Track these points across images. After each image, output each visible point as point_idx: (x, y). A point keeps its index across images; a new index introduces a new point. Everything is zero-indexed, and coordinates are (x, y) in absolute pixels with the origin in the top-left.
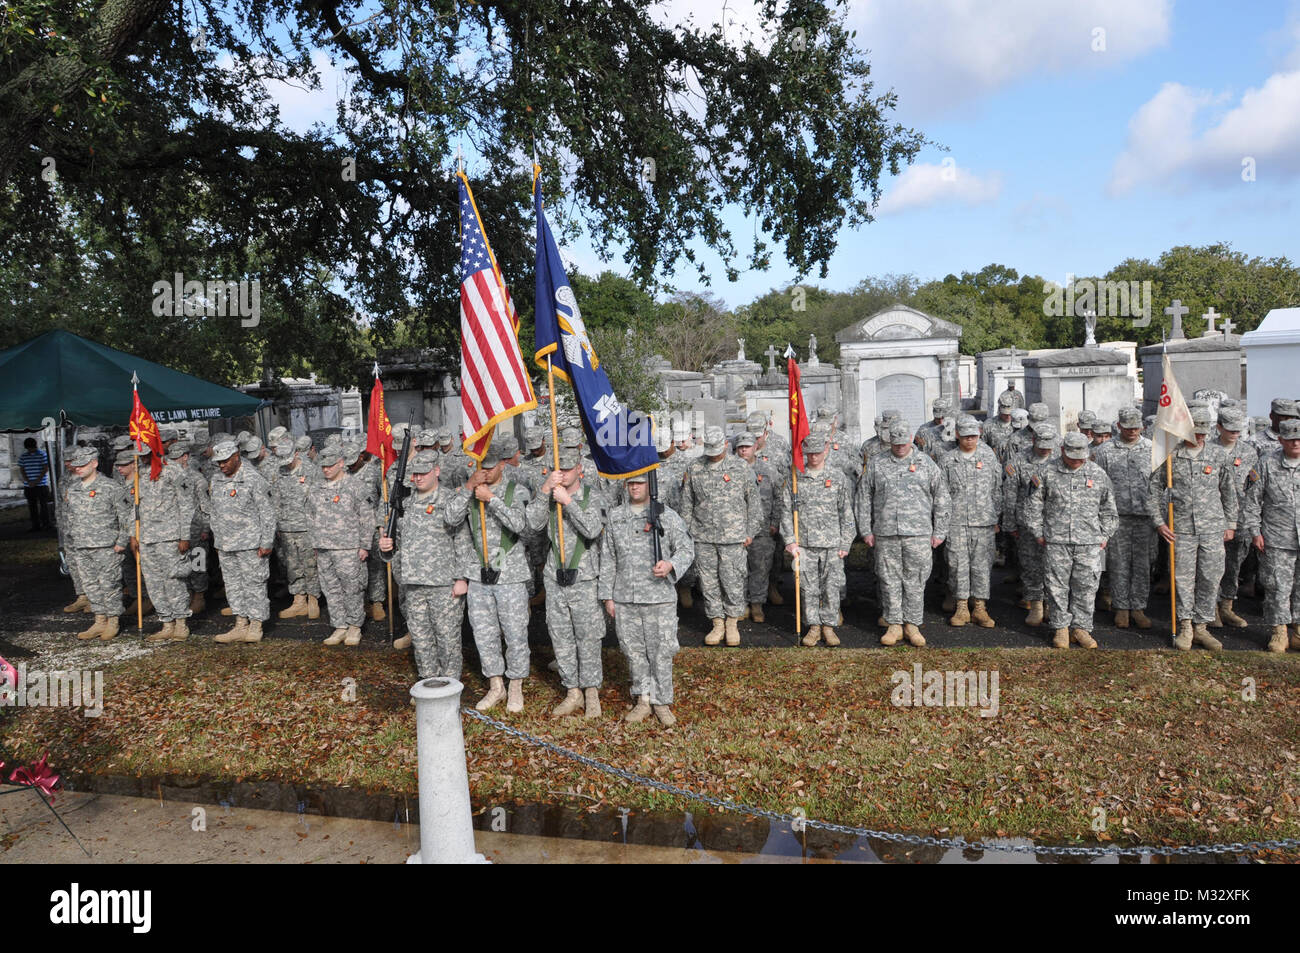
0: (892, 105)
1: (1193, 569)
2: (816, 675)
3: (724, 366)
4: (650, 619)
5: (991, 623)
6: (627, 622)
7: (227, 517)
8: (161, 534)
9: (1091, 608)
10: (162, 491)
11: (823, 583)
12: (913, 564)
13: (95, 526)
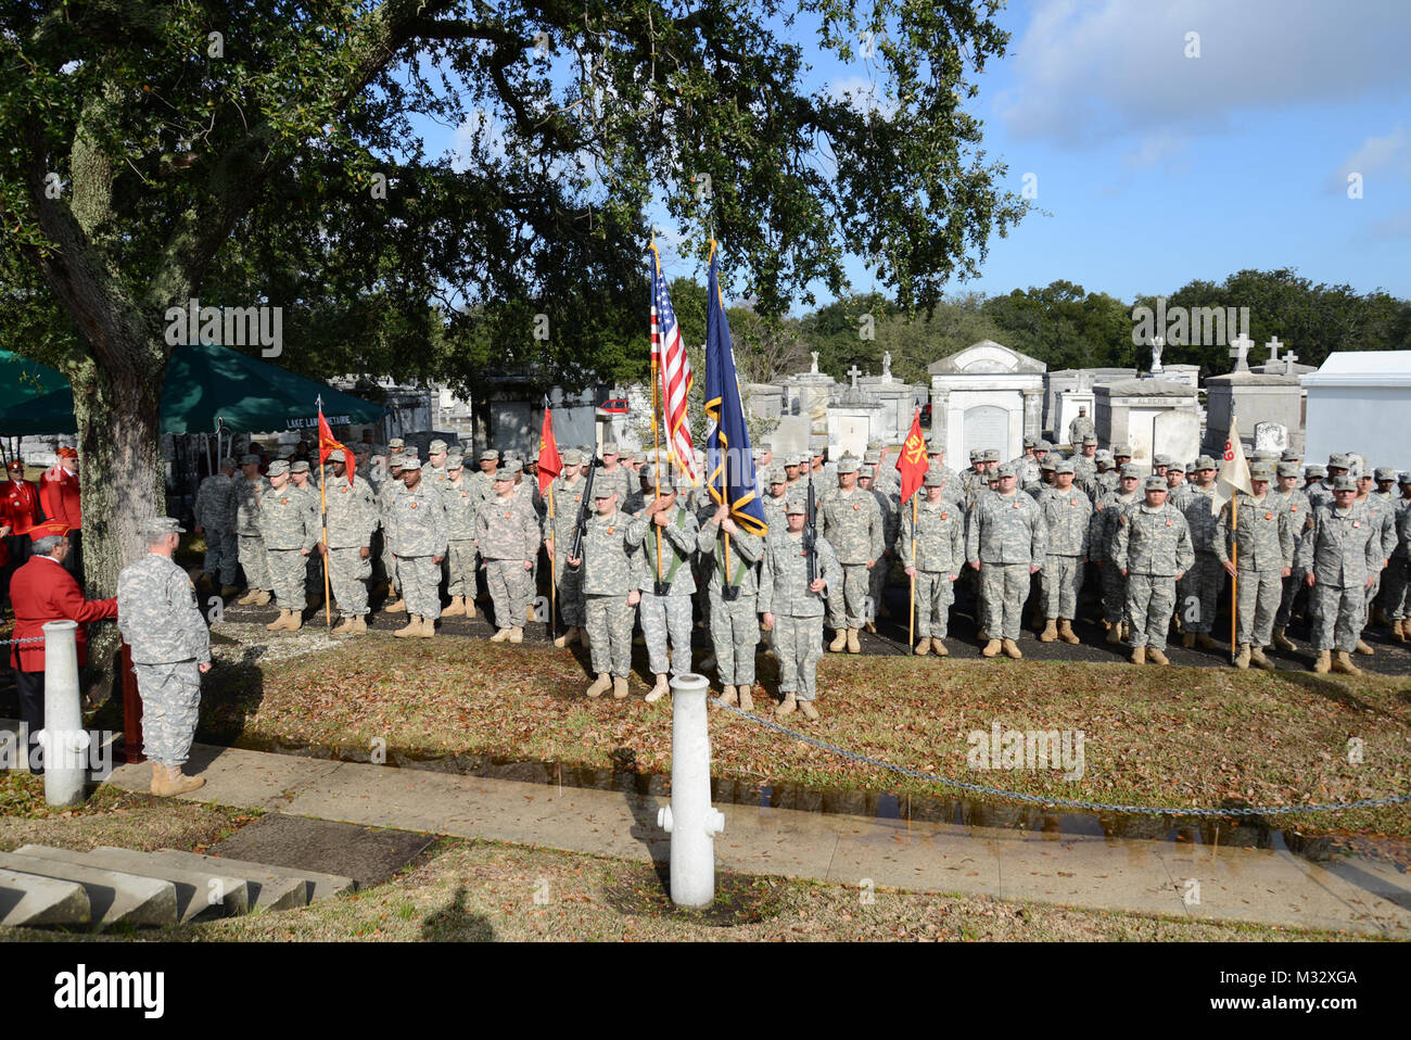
0: (1003, 173)
1: (1254, 601)
2: (931, 681)
3: (798, 378)
4: (802, 630)
5: (1076, 640)
6: (782, 631)
7: (408, 526)
8: (347, 541)
9: (1166, 631)
10: (350, 502)
11: (935, 602)
12: (1014, 587)
13: (286, 530)
